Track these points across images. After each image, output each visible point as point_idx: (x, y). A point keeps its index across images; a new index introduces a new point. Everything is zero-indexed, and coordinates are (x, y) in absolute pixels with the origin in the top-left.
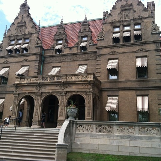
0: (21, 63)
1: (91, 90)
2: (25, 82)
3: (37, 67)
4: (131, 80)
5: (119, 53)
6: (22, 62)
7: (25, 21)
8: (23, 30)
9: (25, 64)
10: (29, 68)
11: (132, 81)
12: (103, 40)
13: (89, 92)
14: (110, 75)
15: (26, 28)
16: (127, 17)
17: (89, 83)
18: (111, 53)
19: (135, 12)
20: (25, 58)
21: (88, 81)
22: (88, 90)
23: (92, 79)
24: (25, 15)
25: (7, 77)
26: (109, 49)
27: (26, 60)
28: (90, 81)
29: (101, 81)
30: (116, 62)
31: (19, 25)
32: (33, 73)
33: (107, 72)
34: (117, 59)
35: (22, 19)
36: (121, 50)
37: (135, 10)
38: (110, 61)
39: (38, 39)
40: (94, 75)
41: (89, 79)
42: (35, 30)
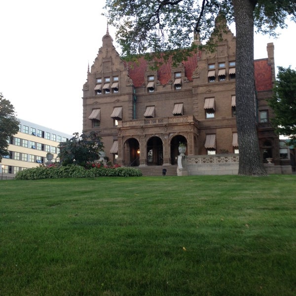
0: (113, 104)
1: (192, 130)
2: (128, 126)
3: (131, 108)
4: (227, 118)
5: (215, 92)
6: (114, 102)
7: (111, 57)
8: (110, 67)
9: (118, 104)
10: (122, 109)
11: (228, 120)
12: (199, 78)
13: (191, 132)
14: (207, 114)
15: (114, 64)
16: (221, 54)
17: (190, 124)
18: (208, 92)
19: (230, 48)
20: (116, 98)
21: (188, 123)
22: (189, 131)
23: (192, 121)
24: (110, 49)
25: (99, 119)
26: (205, 87)
27: (118, 101)
28: (191, 122)
29: (199, 120)
30: (212, 100)
31: (104, 61)
32: (128, 114)
33: (204, 111)
34: (214, 97)
35: (107, 54)
36: (217, 88)
37: (230, 46)
38: (206, 100)
39: (129, 78)
40: (194, 117)
41: (189, 121)
42: (123, 67)
